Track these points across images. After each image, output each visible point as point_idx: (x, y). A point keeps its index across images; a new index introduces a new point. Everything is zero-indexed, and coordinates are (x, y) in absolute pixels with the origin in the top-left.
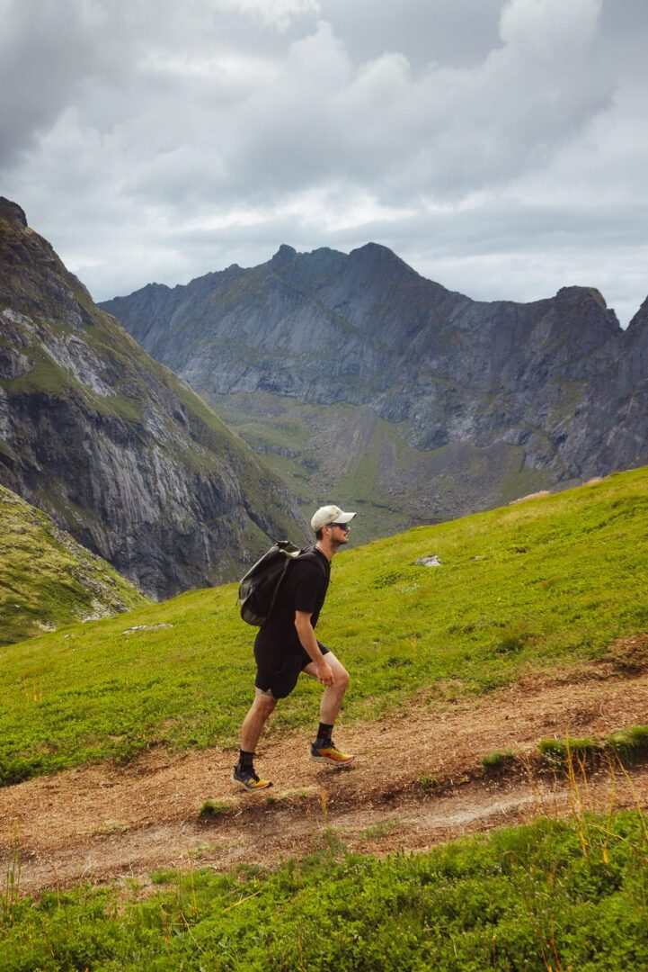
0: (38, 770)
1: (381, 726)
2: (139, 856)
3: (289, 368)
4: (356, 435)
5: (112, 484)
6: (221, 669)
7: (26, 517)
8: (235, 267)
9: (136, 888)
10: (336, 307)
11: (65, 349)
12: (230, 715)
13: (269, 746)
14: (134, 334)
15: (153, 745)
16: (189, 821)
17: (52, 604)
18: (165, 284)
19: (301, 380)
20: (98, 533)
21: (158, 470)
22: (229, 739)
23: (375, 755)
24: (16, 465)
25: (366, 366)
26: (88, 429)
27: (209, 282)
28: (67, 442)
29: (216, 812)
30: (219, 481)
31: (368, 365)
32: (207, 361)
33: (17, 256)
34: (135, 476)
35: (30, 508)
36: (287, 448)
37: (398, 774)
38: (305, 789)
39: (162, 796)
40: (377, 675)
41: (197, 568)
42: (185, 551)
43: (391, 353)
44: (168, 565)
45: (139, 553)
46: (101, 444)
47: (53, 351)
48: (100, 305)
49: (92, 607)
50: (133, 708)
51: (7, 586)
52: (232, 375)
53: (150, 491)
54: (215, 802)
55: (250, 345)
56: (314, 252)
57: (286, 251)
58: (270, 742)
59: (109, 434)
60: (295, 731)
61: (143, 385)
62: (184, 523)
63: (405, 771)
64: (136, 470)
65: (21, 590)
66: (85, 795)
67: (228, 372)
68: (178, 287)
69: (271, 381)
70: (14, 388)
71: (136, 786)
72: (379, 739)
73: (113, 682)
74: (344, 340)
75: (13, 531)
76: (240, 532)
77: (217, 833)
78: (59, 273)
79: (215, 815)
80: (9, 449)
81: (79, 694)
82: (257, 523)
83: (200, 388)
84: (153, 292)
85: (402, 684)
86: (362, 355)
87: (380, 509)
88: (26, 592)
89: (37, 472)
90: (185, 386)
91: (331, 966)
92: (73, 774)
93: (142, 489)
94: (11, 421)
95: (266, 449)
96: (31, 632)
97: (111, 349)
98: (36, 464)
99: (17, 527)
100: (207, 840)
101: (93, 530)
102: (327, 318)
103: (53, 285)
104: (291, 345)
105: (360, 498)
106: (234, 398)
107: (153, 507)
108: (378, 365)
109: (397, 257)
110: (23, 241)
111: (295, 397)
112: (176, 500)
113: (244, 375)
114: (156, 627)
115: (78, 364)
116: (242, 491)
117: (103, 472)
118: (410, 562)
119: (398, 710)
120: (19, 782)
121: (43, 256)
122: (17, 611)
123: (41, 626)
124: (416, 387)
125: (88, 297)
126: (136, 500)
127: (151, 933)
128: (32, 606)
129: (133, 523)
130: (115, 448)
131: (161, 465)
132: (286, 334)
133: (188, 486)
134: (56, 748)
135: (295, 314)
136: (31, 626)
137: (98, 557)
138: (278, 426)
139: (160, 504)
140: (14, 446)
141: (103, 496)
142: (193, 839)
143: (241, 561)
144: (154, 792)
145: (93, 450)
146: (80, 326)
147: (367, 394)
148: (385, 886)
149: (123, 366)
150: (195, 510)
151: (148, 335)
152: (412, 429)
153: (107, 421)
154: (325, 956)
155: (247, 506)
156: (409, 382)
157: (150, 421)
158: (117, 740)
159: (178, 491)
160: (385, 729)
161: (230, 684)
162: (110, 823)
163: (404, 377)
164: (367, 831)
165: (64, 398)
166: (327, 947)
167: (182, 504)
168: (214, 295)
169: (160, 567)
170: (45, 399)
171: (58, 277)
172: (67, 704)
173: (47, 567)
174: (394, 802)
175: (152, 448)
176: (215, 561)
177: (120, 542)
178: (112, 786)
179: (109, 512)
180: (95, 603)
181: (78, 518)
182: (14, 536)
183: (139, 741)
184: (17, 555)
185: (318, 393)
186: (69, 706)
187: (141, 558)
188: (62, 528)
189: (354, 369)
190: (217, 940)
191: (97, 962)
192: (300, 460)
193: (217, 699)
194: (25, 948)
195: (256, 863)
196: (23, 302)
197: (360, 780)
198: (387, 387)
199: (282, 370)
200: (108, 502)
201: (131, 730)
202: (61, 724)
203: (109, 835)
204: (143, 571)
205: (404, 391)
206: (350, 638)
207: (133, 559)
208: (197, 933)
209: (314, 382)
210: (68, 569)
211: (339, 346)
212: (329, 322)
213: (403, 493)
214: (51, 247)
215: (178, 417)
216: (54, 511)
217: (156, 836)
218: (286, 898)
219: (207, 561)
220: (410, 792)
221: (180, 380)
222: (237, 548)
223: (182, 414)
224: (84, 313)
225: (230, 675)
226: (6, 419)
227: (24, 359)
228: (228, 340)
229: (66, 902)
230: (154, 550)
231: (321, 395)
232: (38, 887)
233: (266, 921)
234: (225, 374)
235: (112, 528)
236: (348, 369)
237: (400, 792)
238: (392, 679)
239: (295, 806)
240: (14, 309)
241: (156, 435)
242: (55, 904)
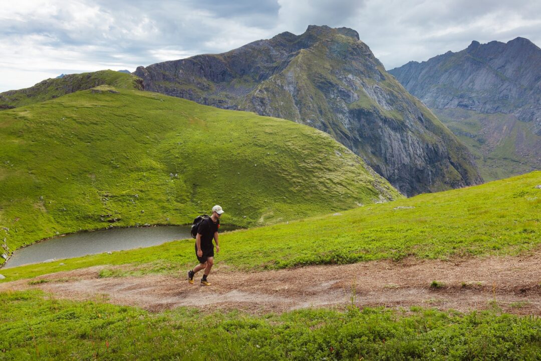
0: (360, 259)
1: (519, 259)
2: (404, 299)
3: (473, 97)
4: (505, 128)
5: (390, 147)
6: (439, 227)
7: (353, 159)
8: (450, 52)
9: (404, 312)
10: (498, 68)
11: (373, 90)
12: (444, 246)
13: (462, 261)
14: (402, 83)
15: (409, 255)
16: (426, 288)
17: (363, 195)
18: (417, 61)
19: (479, 102)
20: (383, 168)
21: (410, 142)
22: (444, 256)
23: (516, 271)
24: (351, 138)
25: (512, 96)
26: (381, 124)
27: (437, 60)
28: (372, 129)
29: (438, 286)
30: (437, 147)
31: (513, 95)
32: (434, 95)
33: (355, 52)
34: (400, 144)
35: (355, 156)
36: (470, 134)
37: (528, 281)
38: (480, 282)
39: (413, 276)
40: (516, 236)
41: (425, 184)
42: (420, 177)
43: (525, 89)
44: (412, 182)
45: (400, 177)
46: (386, 130)
47: (368, 92)
48: (388, 71)
49: (379, 198)
50: (400, 239)
51: (346, 187)
52: (446, 101)
53: (406, 151)
54: (437, 282)
55: (455, 87)
56: (489, 43)
57: (475, 44)
58: (463, 260)
59: (389, 126)
60: (475, 256)
61: (405, 105)
62: (420, 165)
63: (532, 280)
64: (400, 142)
65: (351, 189)
66: (380, 271)
67: (444, 99)
68: (423, 62)
69: (464, 103)
70: (351, 107)
71: (402, 271)
72: (517, 265)
73: (391, 228)
74: (501, 84)
75: (348, 165)
76: (445, 170)
77: (438, 295)
78: (372, 58)
79: (438, 287)
80: (348, 132)
81: (377, 231)
82: (454, 166)
83: (430, 107)
84: (412, 65)
85: (530, 241)
86: (510, 90)
87: (515, 163)
88: (353, 190)
89: (359, 141)
90: (424, 106)
91: (496, 359)
92: (375, 263)
93: (403, 149)
94: (349, 120)
95: (460, 133)
96: (354, 206)
97: (392, 90)
98: (358, 138)
99: (350, 163)
100: (434, 297)
101: (381, 166)
102: (494, 74)
103: (369, 64)
104: (475, 86)
105: (505, 157)
106: (446, 111)
107: (406, 157)
108: (518, 95)
109: (532, 43)
110: (357, 46)
111: (475, 110)
112: (417, 155)
113: (451, 100)
114: (408, 208)
115: (378, 97)
116: (447, 152)
117: (386, 142)
118: (532, 187)
119: (527, 253)
120: (353, 263)
121: (365, 52)
122: (349, 197)
123: (358, 204)
124: (538, 105)
125: (383, 68)
126: (400, 154)
127: (411, 330)
128: (355, 196)
129: (398, 164)
130: (392, 132)
131: (411, 140)
132: (472, 81)
133: (423, 149)
134: (368, 252)
135: (477, 72)
136: (354, 204)
137: (382, 177)
138: (466, 123)
139: (410, 156)
140: (350, 130)
141: (385, 152)
142: (427, 296)
143: (445, 183)
144: (410, 274)
145: (382, 133)
146: (379, 81)
147: (512, 109)
148: (524, 329)
149: (397, 97)
150: (426, 160)
151: (409, 84)
152: (535, 125)
153: (389, 120)
154: (493, 354)
155: (449, 159)
156: (534, 103)
157: (408, 121)
158: (393, 251)
159: (418, 151)
160: (520, 261)
161: (444, 233)
162: (391, 284)
163: (532, 101)
164: (512, 304)
165: (371, 111)
166: (495, 351)
167: (420, 157)
168: (439, 65)
169: (409, 183)
170: (363, 111)
171: (371, 60)
172: (372, 235)
173: (362, 181)
174: (525, 293)
175: (408, 132)
176: (434, 182)
177: (392, 172)
178: (391, 269)
179: (388, 159)
180: (380, 196)
181: (375, 160)
182: (349, 167)
183: (403, 252)
184: (350, 175)
185: (487, 108)
186: (373, 236)
187: (401, 179)
188: (368, 164)
189: (506, 97)
190: (441, 339)
191: (388, 338)
192: (476, 139)
193: (438, 239)
194: (359, 327)
195: (457, 310)
196: (356, 71)
197: (508, 282)
198: (523, 105)
199: (470, 98)
200: (388, 155)
201: (400, 248)
202: (370, 242)
203: (391, 289)
204: (401, 184)
205: (532, 107)
206: (502, 219)
207: (398, 179)
208: (431, 333)
209: (485, 103)
210: (370, 182)
211: (499, 86)
212: (494, 76)
213: (528, 155)
214: (369, 48)
215: (420, 119)
216: (365, 158)
217: (411, 292)
218: (473, 327)
219: (430, 182)
220: (534, 290)
221: (422, 103)
222: (444, 177)
223: (422, 118)
224: (381, 75)
225: (443, 229)
226: (348, 120)
227: (356, 95)
228: (445, 85)
229: (374, 312)
230: (407, 176)
231: (488, 109)
232: (362, 305)
233: (463, 335)
234: (442, 100)
235: (389, 166)
236: (503, 97)
237: (529, 289)
238: (524, 239)
239: (475, 289)
240: (352, 74)
241: (410, 127)
242: (369, 312)
